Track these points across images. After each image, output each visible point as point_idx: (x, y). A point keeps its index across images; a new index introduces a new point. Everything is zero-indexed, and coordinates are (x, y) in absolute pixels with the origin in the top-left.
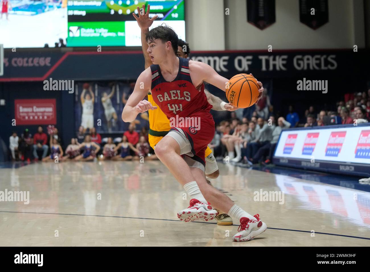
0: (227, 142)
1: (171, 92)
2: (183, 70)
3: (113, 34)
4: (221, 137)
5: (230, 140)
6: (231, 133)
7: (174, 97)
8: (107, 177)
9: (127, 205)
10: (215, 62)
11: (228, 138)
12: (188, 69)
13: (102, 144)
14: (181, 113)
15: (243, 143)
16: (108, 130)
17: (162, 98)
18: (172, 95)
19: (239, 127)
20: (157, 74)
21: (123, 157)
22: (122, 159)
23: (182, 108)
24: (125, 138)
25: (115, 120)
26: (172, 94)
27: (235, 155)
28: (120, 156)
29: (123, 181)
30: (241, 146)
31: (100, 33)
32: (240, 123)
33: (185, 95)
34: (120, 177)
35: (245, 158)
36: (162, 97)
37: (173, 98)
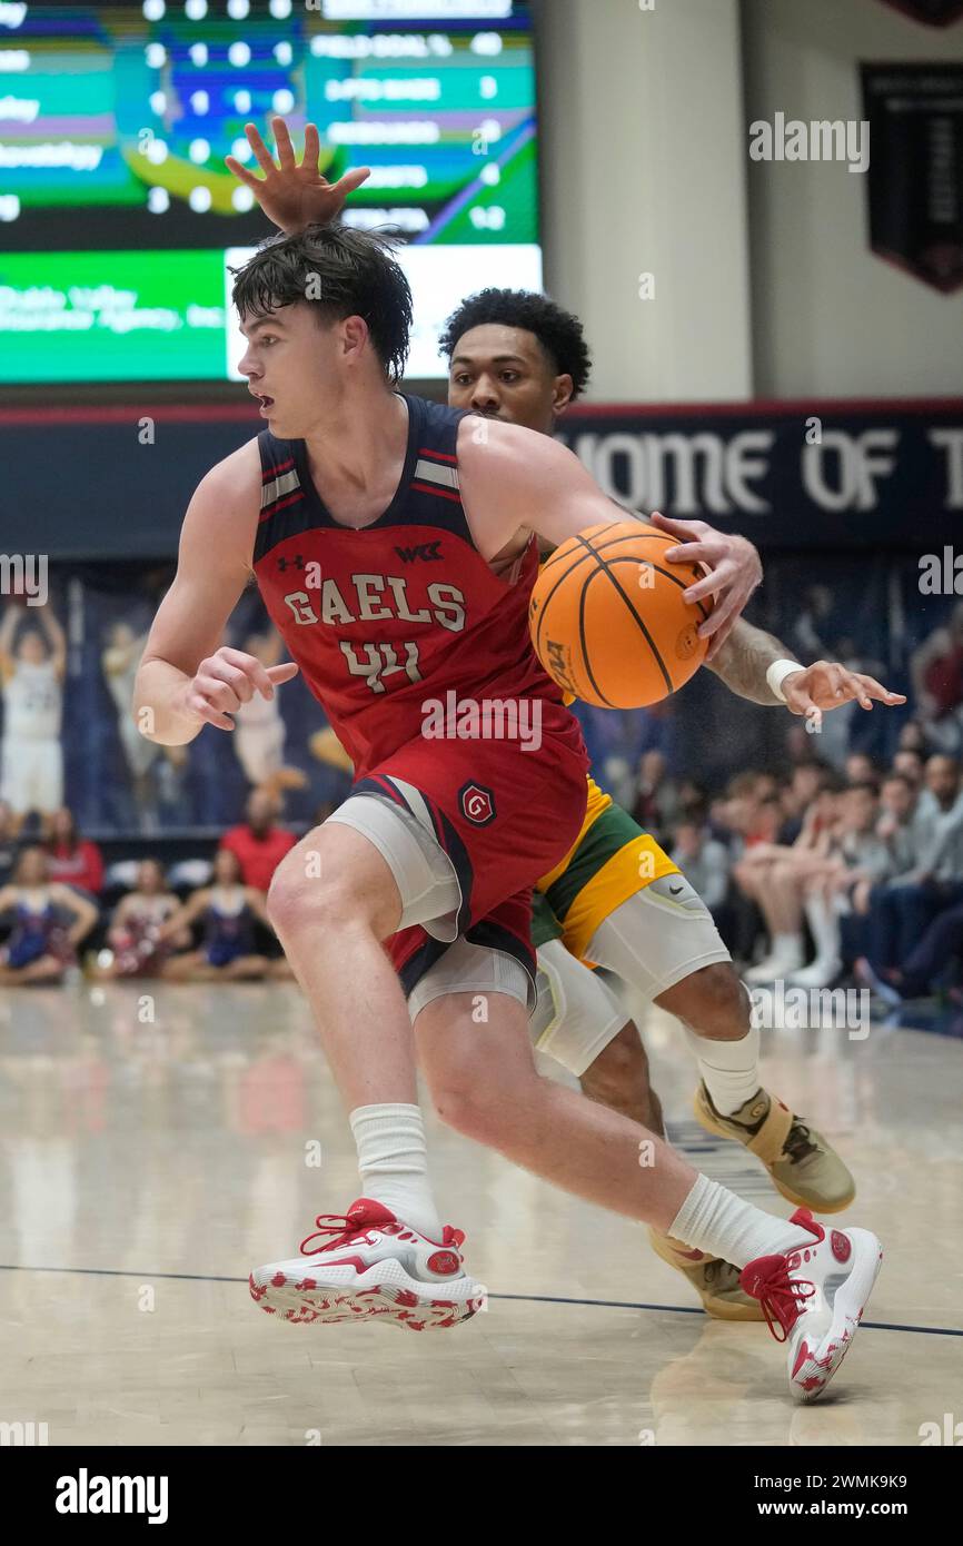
0: (767, 880)
1: (361, 581)
2: (428, 471)
3: (160, 319)
4: (731, 857)
5: (781, 871)
6: (787, 837)
7: (375, 609)
8: (134, 1068)
9: (241, 1212)
10: (700, 461)
11: (771, 862)
12: (454, 465)
13: (107, 897)
14: (411, 688)
15: (850, 891)
16: (135, 822)
17: (308, 611)
18: (366, 601)
19: (827, 805)
20: (290, 481)
21: (221, 961)
22: (210, 972)
23: (416, 662)
24: (225, 861)
25: (178, 767)
26: (362, 591)
27: (810, 954)
28: (203, 956)
29: (216, 1087)
30: (841, 905)
31: (97, 313)
32: (836, 784)
33: (435, 599)
34: (203, 1068)
35: (863, 967)
36: (309, 609)
37: (367, 615)
